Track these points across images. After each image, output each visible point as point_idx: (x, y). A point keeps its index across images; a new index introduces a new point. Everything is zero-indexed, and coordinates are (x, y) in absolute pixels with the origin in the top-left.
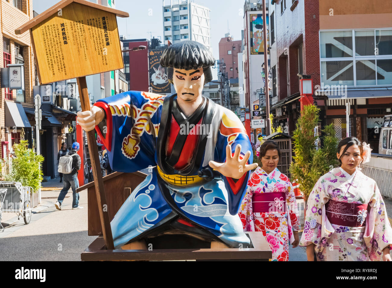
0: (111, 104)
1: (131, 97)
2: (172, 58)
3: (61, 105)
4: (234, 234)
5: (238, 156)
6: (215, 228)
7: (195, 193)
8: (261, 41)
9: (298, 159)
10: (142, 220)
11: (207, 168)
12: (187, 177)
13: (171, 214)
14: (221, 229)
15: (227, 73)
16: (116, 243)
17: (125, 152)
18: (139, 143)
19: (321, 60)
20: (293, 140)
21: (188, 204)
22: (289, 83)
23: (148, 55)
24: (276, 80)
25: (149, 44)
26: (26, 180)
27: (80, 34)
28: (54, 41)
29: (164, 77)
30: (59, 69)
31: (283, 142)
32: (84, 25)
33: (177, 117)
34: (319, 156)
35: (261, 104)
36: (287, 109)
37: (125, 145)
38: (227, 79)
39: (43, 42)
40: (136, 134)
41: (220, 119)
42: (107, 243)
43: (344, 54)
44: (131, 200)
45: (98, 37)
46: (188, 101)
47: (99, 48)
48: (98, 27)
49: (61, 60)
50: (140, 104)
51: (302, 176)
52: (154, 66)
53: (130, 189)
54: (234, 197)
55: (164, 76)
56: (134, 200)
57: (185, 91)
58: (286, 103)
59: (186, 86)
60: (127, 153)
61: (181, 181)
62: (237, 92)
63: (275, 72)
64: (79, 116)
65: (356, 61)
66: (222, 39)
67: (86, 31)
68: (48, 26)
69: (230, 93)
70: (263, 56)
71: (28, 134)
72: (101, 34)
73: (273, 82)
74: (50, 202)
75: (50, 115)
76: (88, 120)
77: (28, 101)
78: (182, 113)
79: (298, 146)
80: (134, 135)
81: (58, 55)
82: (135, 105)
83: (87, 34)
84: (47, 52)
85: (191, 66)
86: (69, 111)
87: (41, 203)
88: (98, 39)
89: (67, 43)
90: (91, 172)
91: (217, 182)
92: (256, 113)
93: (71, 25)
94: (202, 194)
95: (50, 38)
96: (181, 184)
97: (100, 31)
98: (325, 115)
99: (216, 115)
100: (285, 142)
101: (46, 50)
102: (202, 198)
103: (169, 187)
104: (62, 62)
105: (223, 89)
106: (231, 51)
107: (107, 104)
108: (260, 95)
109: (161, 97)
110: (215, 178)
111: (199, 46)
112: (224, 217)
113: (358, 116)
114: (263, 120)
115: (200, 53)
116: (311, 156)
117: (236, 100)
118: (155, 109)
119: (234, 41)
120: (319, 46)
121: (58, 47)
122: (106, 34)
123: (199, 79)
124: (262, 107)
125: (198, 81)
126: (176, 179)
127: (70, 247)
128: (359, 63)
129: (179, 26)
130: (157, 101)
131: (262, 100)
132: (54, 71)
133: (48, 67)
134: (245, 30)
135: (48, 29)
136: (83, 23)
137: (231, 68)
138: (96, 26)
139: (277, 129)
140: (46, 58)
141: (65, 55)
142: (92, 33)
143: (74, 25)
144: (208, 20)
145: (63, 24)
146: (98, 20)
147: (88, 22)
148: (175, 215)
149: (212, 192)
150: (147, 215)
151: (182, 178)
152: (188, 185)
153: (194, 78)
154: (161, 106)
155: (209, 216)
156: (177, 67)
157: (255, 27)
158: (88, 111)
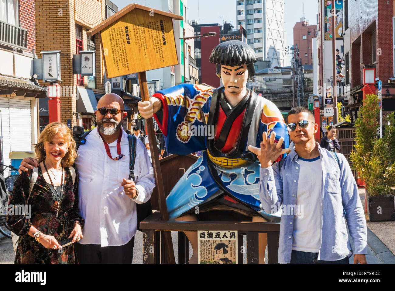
0: (168, 95)
1: (185, 90)
2: (219, 55)
3: (131, 92)
6: (255, 204)
7: (240, 174)
9: (359, 147)
10: (193, 196)
11: (250, 152)
12: (233, 159)
13: (218, 191)
14: (261, 206)
15: (301, 59)
17: (179, 137)
19: (394, 47)
21: (233, 184)
24: (349, 67)
25: (220, 29)
27: (141, 35)
28: (119, 42)
30: (123, 66)
31: (349, 131)
32: (145, 28)
33: (224, 107)
34: (379, 145)
36: (359, 97)
37: (179, 131)
38: (301, 66)
39: (109, 43)
41: (261, 110)
44: (184, 179)
45: (156, 37)
46: (233, 93)
47: (157, 47)
48: (156, 30)
49: (125, 57)
50: (193, 95)
51: (363, 164)
53: (184, 169)
56: (187, 179)
57: (231, 85)
58: (358, 91)
59: (231, 80)
60: (181, 137)
61: (227, 163)
63: (349, 59)
64: (140, 106)
66: (297, 23)
67: (146, 33)
68: (114, 29)
69: (303, 79)
72: (159, 35)
73: (346, 70)
76: (147, 109)
77: (99, 87)
78: (228, 104)
79: (359, 134)
80: (187, 122)
81: (122, 54)
82: (188, 96)
83: (147, 35)
84: (113, 51)
85: (235, 63)
86: (138, 97)
88: (156, 40)
89: (130, 43)
92: (329, 101)
93: (134, 28)
94: (246, 175)
95: (116, 39)
96: (228, 166)
97: (158, 33)
99: (258, 106)
100: (351, 130)
101: (112, 49)
102: (246, 178)
103: (217, 168)
104: (126, 59)
105: (296, 76)
106: (306, 36)
107: (163, 95)
108: (332, 82)
109: (211, 89)
110: (256, 161)
111: (243, 46)
115: (243, 52)
116: (372, 145)
117: (310, 87)
118: (205, 99)
119: (310, 25)
121: (122, 47)
122: (163, 35)
123: (243, 74)
125: (242, 76)
126: (224, 161)
129: (252, 10)
130: (207, 93)
132: (119, 67)
133: (113, 64)
134: (319, 15)
135: (114, 31)
136: (143, 26)
137: (306, 54)
138: (155, 28)
139: (345, 118)
140: (112, 56)
141: (128, 53)
142: (151, 35)
143: (136, 28)
144: (283, 3)
145: (127, 27)
146: (156, 23)
147: (148, 25)
148: (222, 192)
149: (255, 173)
150: (197, 193)
151: (228, 161)
152: (233, 167)
153: (238, 73)
154: (211, 97)
155: (251, 193)
156: (223, 63)
157: (330, 12)
158: (147, 101)
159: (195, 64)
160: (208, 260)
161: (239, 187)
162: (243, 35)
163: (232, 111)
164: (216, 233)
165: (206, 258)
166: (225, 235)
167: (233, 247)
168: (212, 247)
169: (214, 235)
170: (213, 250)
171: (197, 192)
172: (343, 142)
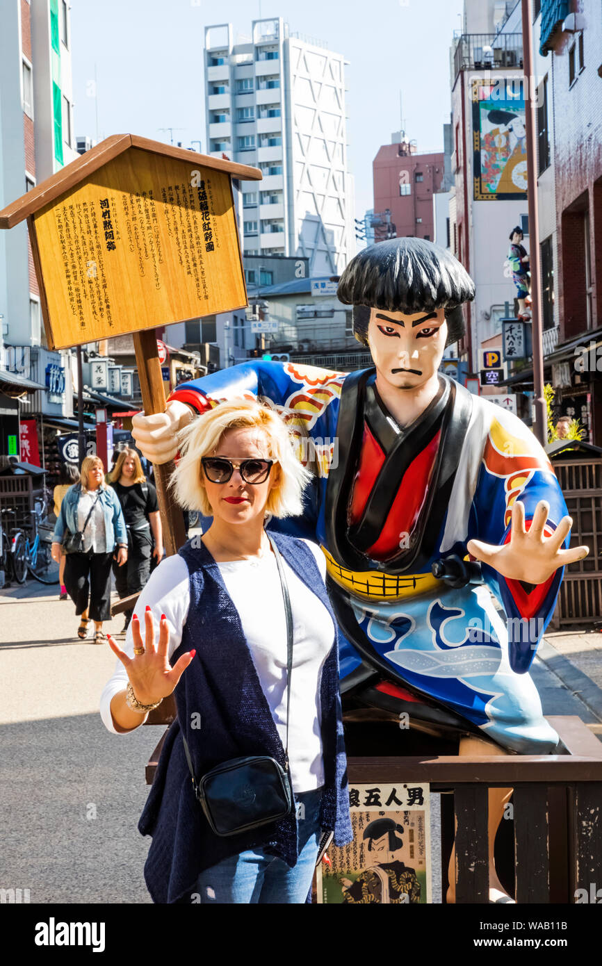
1: (260, 378)
2: (370, 282)
4: (521, 721)
5: (540, 529)
6: (471, 705)
7: (419, 620)
11: (451, 557)
12: (400, 577)
13: (360, 670)
14: (489, 708)
21: (402, 646)
22: (591, 290)
24: (552, 278)
27: (146, 225)
28: (85, 243)
30: (95, 312)
31: (584, 467)
32: (156, 203)
33: (379, 427)
35: (507, 351)
39: (58, 246)
41: (484, 434)
45: (186, 231)
46: (407, 388)
47: (190, 259)
48: (186, 207)
49: (101, 288)
50: (283, 394)
57: (400, 365)
59: (403, 352)
61: (384, 587)
64: (137, 426)
66: (383, 148)
67: (159, 217)
68: (71, 207)
72: (195, 222)
76: (161, 436)
78: (389, 419)
81: (92, 278)
82: (269, 396)
83: (161, 224)
84: (67, 271)
85: (418, 304)
88: (187, 237)
89: (114, 248)
91: (473, 591)
92: (493, 376)
93: (125, 203)
94: (437, 620)
95: (76, 236)
96: (384, 595)
97: (191, 217)
99: (474, 425)
101: (66, 265)
102: (437, 630)
103: (352, 602)
104: (102, 294)
107: (204, 394)
108: (504, 321)
109: (334, 376)
110: (471, 582)
111: (436, 254)
112: (494, 679)
114: (513, 397)
115: (440, 273)
118: (320, 406)
119: (420, 154)
121: (93, 258)
122: (207, 222)
123: (435, 335)
124: (509, 360)
125: (433, 339)
126: (373, 582)
129: (252, 108)
130: (324, 387)
131: (511, 339)
132: (84, 316)
133: (69, 307)
134: (457, 126)
135: (72, 213)
136: (152, 198)
138: (183, 203)
140: (66, 286)
141: (109, 277)
142: (172, 223)
143: (132, 202)
144: (341, 90)
145: (107, 200)
146: (187, 190)
147: (164, 195)
148: (371, 673)
149: (463, 614)
151: (386, 581)
152: (401, 598)
153: (422, 332)
154: (337, 399)
155: (458, 674)
156: (382, 305)
157: (487, 120)
158: (161, 415)
160: (345, 870)
161: (424, 657)
163: (401, 440)
164: (367, 791)
165: (338, 864)
166: (393, 798)
167: (416, 829)
168: (357, 830)
169: (362, 798)
170: (360, 840)
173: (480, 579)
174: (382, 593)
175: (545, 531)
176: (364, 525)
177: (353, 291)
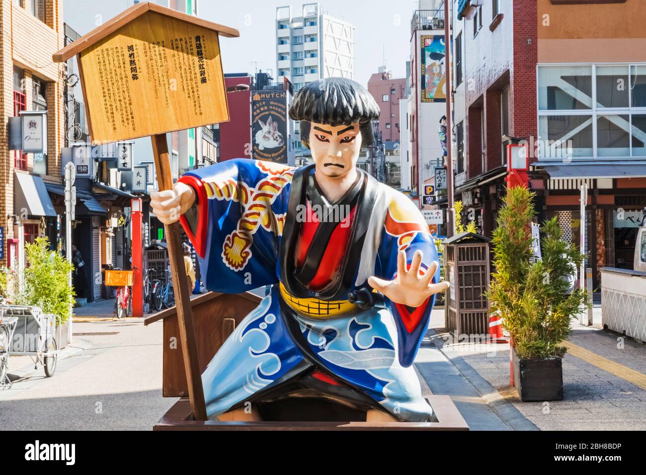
0: (207, 180)
1: (239, 170)
2: (309, 104)
3: (106, 181)
4: (406, 399)
5: (416, 270)
6: (374, 387)
7: (342, 329)
8: (439, 80)
9: (501, 277)
10: (253, 372)
11: (363, 289)
12: (330, 302)
13: (302, 363)
14: (385, 390)
15: (381, 132)
16: (210, 410)
17: (227, 259)
18: (250, 246)
19: (540, 113)
20: (492, 246)
21: (330, 348)
22: (484, 151)
23: (251, 101)
24: (463, 145)
25: (252, 82)
26: (49, 304)
27: (159, 64)
28: (116, 74)
29: (276, 138)
30: (123, 121)
31: (475, 248)
32: (166, 49)
34: (537, 273)
35: (437, 185)
36: (480, 193)
37: (227, 248)
38: (381, 143)
39: (97, 77)
40: (246, 231)
41: (385, 208)
42: (195, 410)
43: (576, 104)
44: (236, 340)
45: (187, 69)
46: (334, 176)
47: (190, 88)
48: (188, 54)
49: (128, 105)
50: (254, 181)
51: (509, 305)
52: (260, 119)
53: (233, 321)
54: (408, 338)
55: (276, 135)
56: (241, 339)
57: (329, 161)
58: (480, 184)
59: (331, 152)
60: (231, 261)
61: (319, 309)
62: (396, 164)
63: (463, 131)
64: (154, 199)
65: (597, 116)
66: (374, 75)
67: (168, 59)
68: (107, 50)
69: (384, 165)
70: (444, 104)
71: (51, 227)
72: (194, 64)
73: (459, 149)
74: (86, 341)
75: (88, 196)
76: (168, 205)
77: (52, 172)
78: (322, 197)
79: (501, 255)
80: (242, 231)
81: (122, 98)
82: (245, 181)
83: (170, 63)
84: (104, 93)
85: (340, 120)
86: (119, 190)
87: (71, 341)
88: (188, 73)
89: (137, 78)
90: (154, 292)
91: (379, 312)
92: (430, 199)
93: (145, 49)
94: (354, 331)
95: (111, 69)
96: (319, 314)
97: (191, 60)
98: (545, 205)
99: (379, 202)
100: (479, 248)
101: (103, 88)
102: (354, 337)
103: (298, 319)
104: (129, 109)
105: (374, 159)
106: (387, 96)
107: (199, 179)
108: (436, 169)
109: (288, 170)
110: (376, 306)
111: (353, 87)
112: (389, 371)
113: (599, 206)
114: (441, 211)
115: (355, 99)
116: (523, 273)
117: (395, 177)
118: (278, 189)
119: (393, 79)
120: (536, 91)
121: (123, 85)
122: (202, 63)
123: (353, 141)
124: (439, 190)
125: (352, 144)
126: (312, 305)
127: (122, 416)
128: (602, 120)
129: (302, 52)
130: (282, 177)
131: (439, 178)
132: (116, 123)
133: (105, 117)
134: (413, 62)
135: (108, 54)
136: (163, 46)
137: (387, 124)
138: (185, 50)
139: (467, 226)
140: (103, 103)
141: (133, 97)
142: (178, 63)
143: (150, 48)
144: (351, 43)
145: (132, 46)
146: (188, 42)
147: (172, 44)
148: (309, 365)
149: (371, 328)
150: (262, 366)
151: (320, 305)
152: (330, 316)
153: (344, 139)
154: (289, 184)
155: (365, 367)
156: (317, 120)
157: (429, 58)
158: (169, 191)
159: (212, 137)
161: (343, 355)
162: (288, 93)
171: (261, 364)
172: (465, 267)
173: (383, 305)
174: (318, 313)
175: (420, 271)
176: (305, 267)
177: (298, 111)
